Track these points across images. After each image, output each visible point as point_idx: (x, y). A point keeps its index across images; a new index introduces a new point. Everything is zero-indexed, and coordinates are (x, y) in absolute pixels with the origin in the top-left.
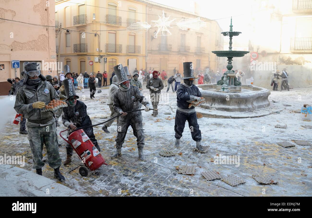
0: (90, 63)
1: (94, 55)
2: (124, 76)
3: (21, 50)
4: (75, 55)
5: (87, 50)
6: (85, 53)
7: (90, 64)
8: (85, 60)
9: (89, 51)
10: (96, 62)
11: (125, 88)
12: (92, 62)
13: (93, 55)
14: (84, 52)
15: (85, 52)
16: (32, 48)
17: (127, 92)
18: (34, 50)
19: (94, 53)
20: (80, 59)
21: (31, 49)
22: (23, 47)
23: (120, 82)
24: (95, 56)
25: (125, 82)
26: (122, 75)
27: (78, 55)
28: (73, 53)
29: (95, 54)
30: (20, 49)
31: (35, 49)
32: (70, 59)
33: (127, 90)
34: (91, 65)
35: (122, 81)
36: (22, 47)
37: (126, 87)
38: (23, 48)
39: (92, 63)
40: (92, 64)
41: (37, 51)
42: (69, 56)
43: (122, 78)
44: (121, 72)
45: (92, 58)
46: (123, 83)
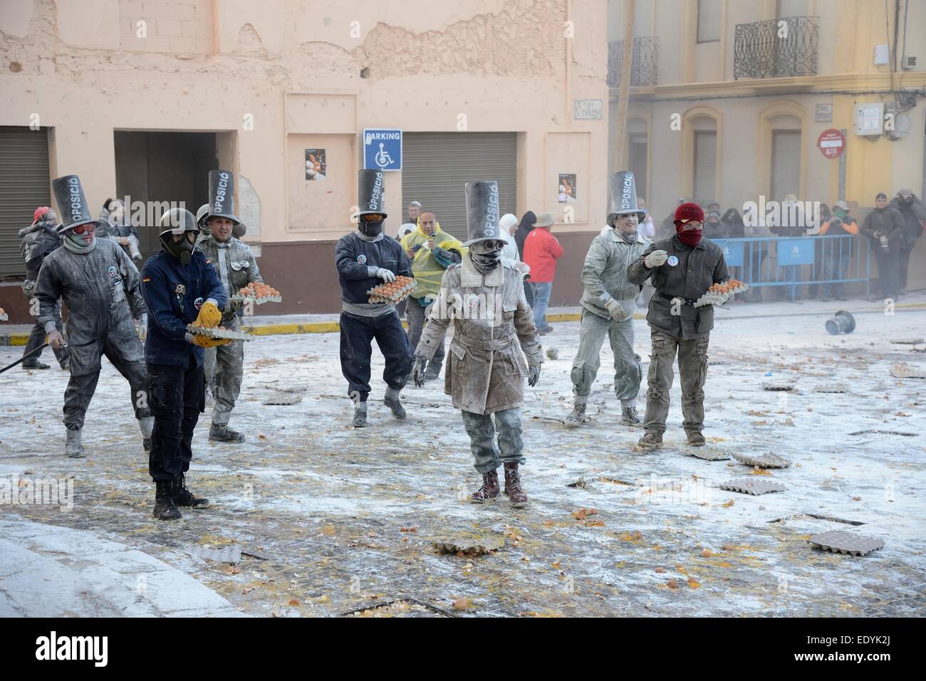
0: (824, 144)
1: (854, 94)
2: (79, 210)
3: (413, 71)
4: (740, 92)
5: (814, 60)
6: (798, 81)
7: (824, 150)
8: (799, 120)
9: (827, 68)
10: (866, 137)
11: (80, 243)
12: (841, 135)
13: (845, 93)
14: (794, 72)
15: (803, 74)
16: (471, 63)
17: (90, 257)
18: (481, 71)
19: (852, 79)
20: (771, 119)
21: (465, 65)
22: (423, 58)
23: (66, 224)
24: (861, 99)
25: (81, 225)
26: (75, 206)
27: (761, 94)
28: (730, 80)
29: (861, 86)
30: (410, 65)
31: (488, 66)
32: (714, 121)
33: (88, 249)
34: (830, 157)
35: (74, 222)
36: (416, 59)
37: (82, 242)
38: (421, 62)
39: (839, 143)
40: (841, 150)
41: (498, 74)
42: (711, 103)
43: (73, 215)
44: (72, 199)
45: (840, 113)
46: (74, 228)
